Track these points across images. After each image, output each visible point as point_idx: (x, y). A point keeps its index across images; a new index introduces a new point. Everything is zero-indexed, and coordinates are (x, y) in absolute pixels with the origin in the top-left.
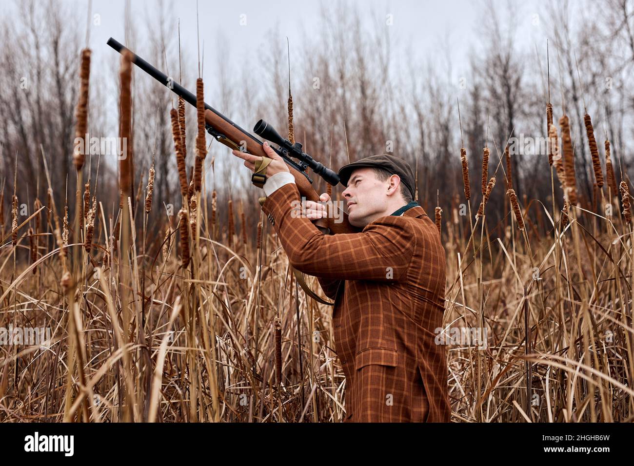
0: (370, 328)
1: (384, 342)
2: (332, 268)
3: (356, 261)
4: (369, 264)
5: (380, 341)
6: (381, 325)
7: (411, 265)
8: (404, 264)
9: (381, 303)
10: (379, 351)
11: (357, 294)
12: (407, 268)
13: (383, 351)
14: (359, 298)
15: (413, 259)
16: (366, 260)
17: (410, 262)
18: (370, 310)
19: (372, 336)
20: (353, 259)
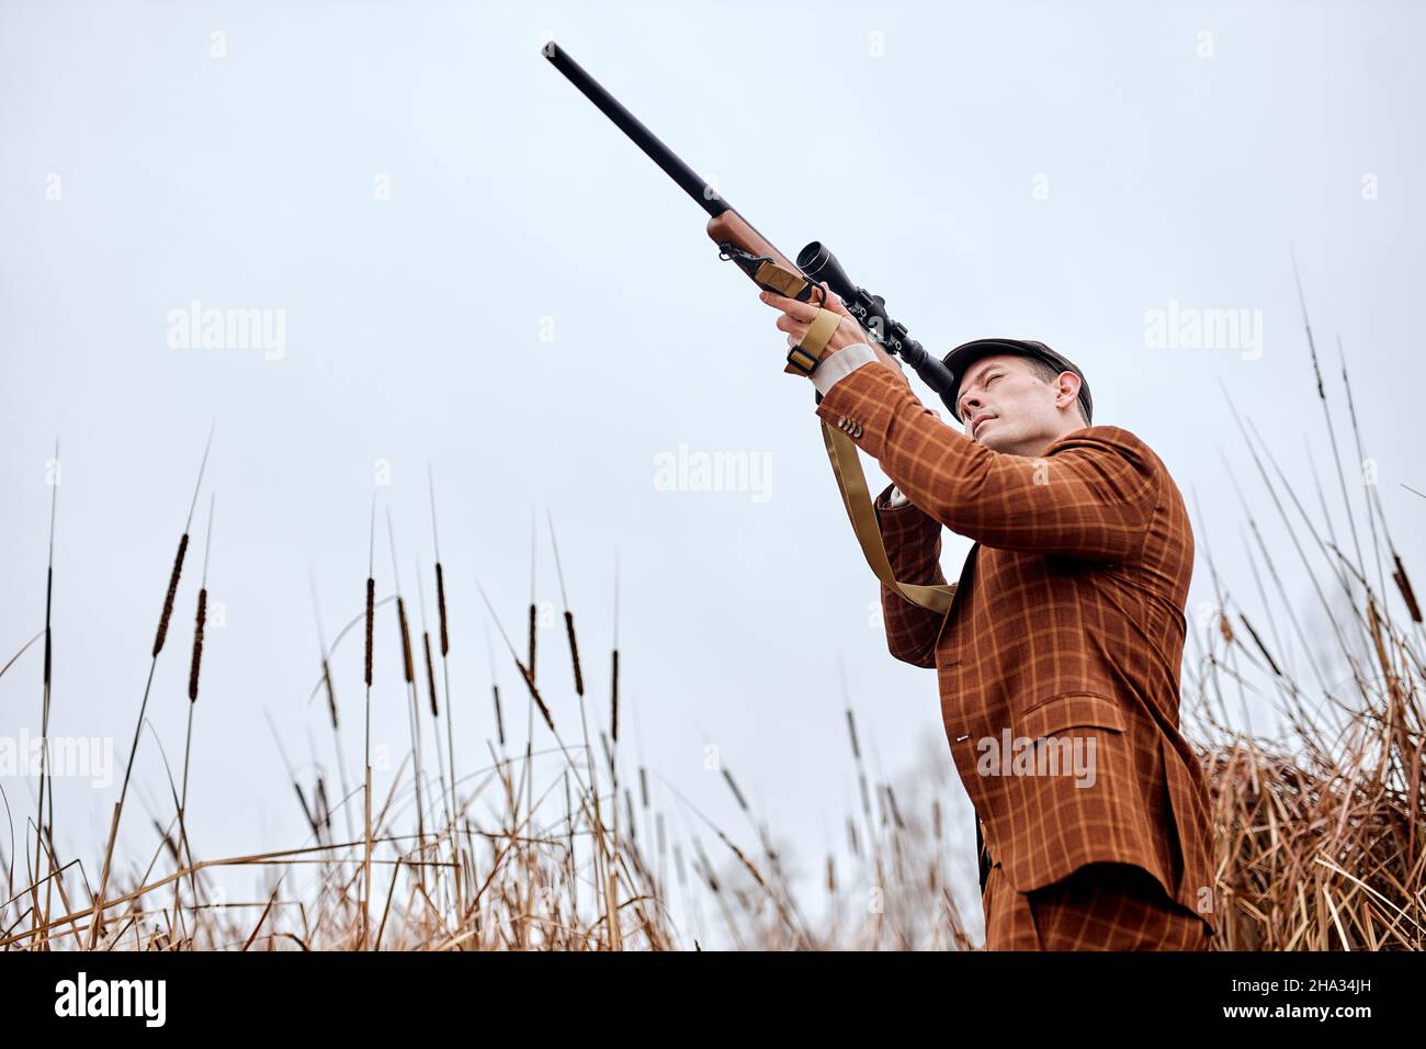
0: (1056, 654)
1: (1093, 683)
2: (1013, 519)
3: (1057, 507)
4: (1080, 515)
5: (1084, 680)
6: (1083, 650)
7: (1153, 526)
8: (1139, 525)
9: (1078, 607)
10: (1085, 699)
11: (1022, 587)
12: (1145, 533)
13: (1094, 700)
14: (1025, 597)
15: (1156, 515)
16: (1074, 508)
17: (1150, 522)
18: (1053, 618)
19: (1064, 671)
20: (1052, 503)
